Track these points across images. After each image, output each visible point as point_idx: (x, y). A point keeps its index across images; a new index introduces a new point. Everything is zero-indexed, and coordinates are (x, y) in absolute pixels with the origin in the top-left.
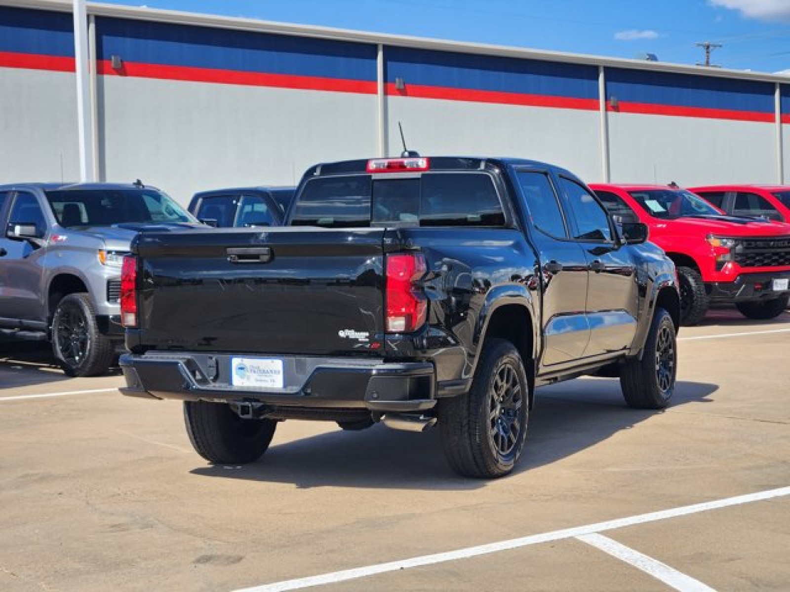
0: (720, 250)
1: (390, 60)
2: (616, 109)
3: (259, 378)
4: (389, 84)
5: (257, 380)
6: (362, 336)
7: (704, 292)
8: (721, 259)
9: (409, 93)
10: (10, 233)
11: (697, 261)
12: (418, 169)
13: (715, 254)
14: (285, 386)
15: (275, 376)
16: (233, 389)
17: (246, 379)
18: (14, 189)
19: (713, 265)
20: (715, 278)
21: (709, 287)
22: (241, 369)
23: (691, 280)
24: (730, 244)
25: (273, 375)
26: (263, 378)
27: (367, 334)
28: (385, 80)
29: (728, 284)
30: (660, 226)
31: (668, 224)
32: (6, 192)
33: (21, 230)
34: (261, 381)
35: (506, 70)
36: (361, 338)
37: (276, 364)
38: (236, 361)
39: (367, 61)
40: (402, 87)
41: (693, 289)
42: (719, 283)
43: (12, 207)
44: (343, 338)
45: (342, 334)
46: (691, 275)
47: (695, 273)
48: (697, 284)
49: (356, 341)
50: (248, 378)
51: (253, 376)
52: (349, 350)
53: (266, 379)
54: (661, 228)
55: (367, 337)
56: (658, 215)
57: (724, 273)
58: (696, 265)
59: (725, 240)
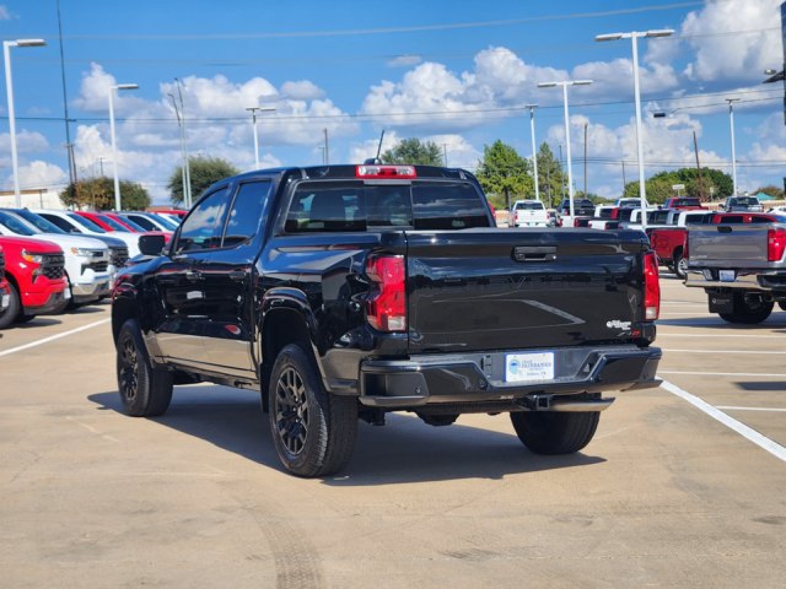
3: (530, 372)
5: (529, 374)
6: (625, 326)
12: (406, 177)
14: (555, 378)
15: (545, 369)
16: (506, 385)
17: (518, 374)
22: (514, 364)
25: (545, 368)
26: (535, 371)
27: (629, 323)
34: (532, 374)
36: (625, 327)
37: (548, 358)
38: (510, 358)
44: (609, 329)
45: (609, 325)
49: (620, 330)
50: (520, 372)
51: (526, 371)
52: (615, 339)
53: (538, 372)
55: (629, 326)
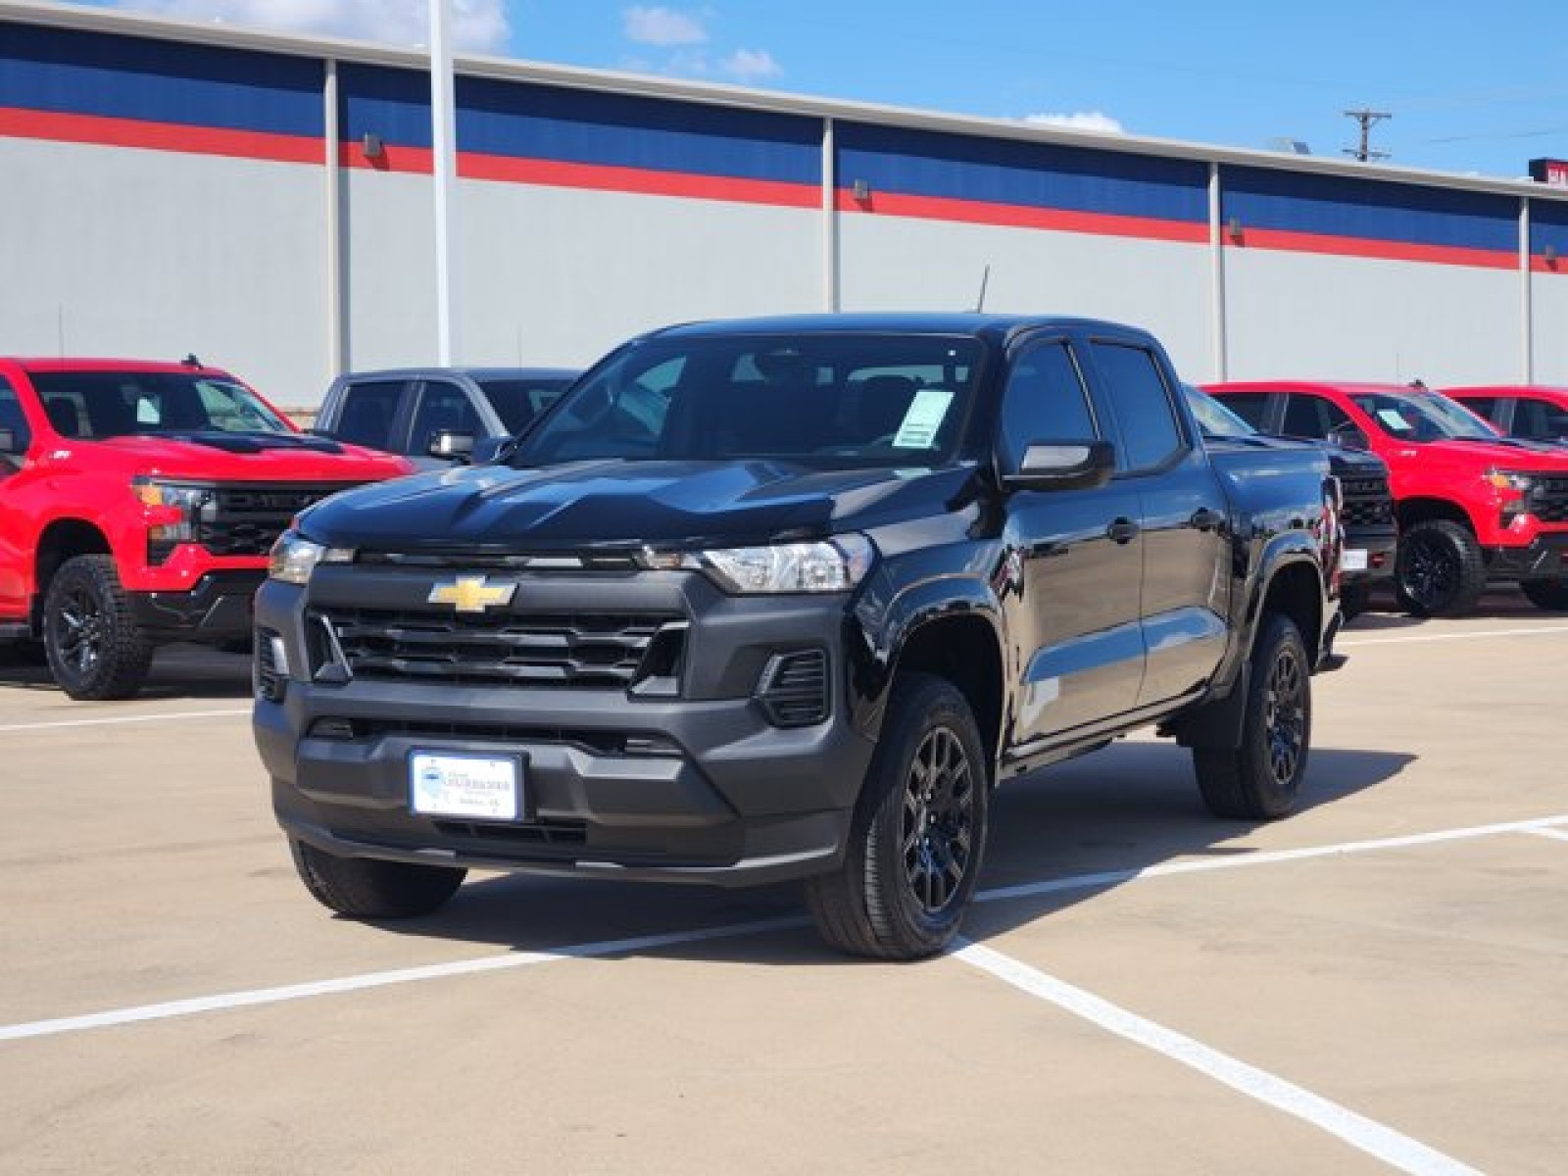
0: (1508, 494)
1: (846, 147)
2: (1239, 241)
4: (842, 191)
7: (1479, 562)
8: (1507, 509)
9: (875, 207)
10: (434, 448)
11: (1469, 512)
13: (1499, 500)
18: (418, 377)
19: (1495, 521)
20: (1497, 540)
21: (1488, 554)
23: (1458, 542)
24: (1522, 484)
28: (836, 184)
29: (1520, 552)
30: (1405, 453)
31: (1419, 449)
32: (403, 383)
33: (452, 444)
35: (1046, 168)
39: (806, 148)
40: (865, 195)
41: (1462, 557)
42: (1505, 547)
43: (415, 411)
46: (1460, 535)
47: (1465, 531)
48: (1469, 550)
54: (1408, 457)
56: (1402, 434)
57: (1512, 532)
58: (1467, 517)
59: (1514, 478)
